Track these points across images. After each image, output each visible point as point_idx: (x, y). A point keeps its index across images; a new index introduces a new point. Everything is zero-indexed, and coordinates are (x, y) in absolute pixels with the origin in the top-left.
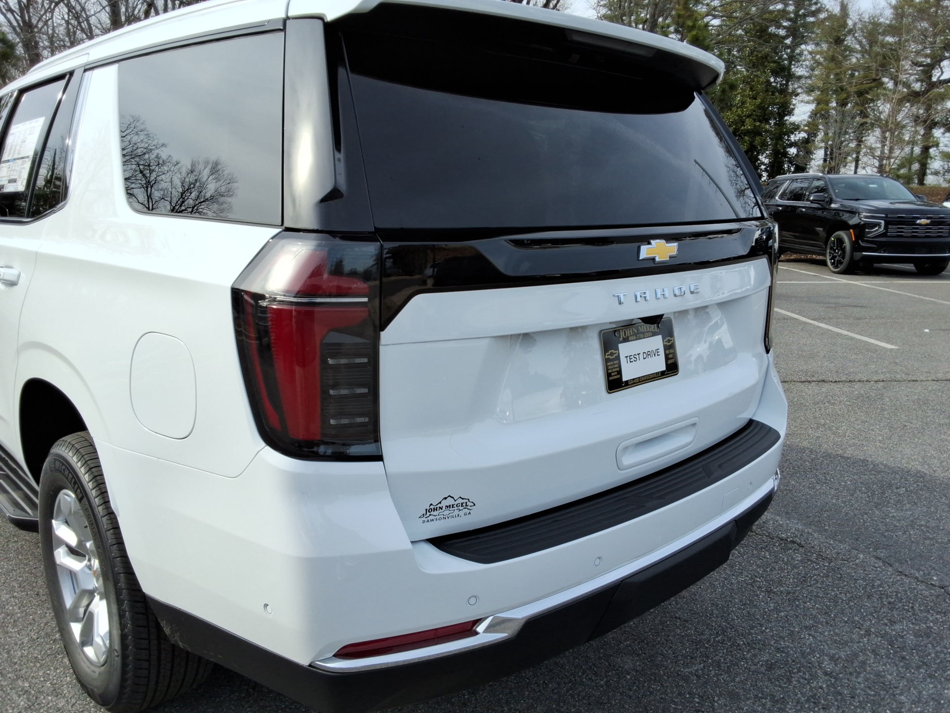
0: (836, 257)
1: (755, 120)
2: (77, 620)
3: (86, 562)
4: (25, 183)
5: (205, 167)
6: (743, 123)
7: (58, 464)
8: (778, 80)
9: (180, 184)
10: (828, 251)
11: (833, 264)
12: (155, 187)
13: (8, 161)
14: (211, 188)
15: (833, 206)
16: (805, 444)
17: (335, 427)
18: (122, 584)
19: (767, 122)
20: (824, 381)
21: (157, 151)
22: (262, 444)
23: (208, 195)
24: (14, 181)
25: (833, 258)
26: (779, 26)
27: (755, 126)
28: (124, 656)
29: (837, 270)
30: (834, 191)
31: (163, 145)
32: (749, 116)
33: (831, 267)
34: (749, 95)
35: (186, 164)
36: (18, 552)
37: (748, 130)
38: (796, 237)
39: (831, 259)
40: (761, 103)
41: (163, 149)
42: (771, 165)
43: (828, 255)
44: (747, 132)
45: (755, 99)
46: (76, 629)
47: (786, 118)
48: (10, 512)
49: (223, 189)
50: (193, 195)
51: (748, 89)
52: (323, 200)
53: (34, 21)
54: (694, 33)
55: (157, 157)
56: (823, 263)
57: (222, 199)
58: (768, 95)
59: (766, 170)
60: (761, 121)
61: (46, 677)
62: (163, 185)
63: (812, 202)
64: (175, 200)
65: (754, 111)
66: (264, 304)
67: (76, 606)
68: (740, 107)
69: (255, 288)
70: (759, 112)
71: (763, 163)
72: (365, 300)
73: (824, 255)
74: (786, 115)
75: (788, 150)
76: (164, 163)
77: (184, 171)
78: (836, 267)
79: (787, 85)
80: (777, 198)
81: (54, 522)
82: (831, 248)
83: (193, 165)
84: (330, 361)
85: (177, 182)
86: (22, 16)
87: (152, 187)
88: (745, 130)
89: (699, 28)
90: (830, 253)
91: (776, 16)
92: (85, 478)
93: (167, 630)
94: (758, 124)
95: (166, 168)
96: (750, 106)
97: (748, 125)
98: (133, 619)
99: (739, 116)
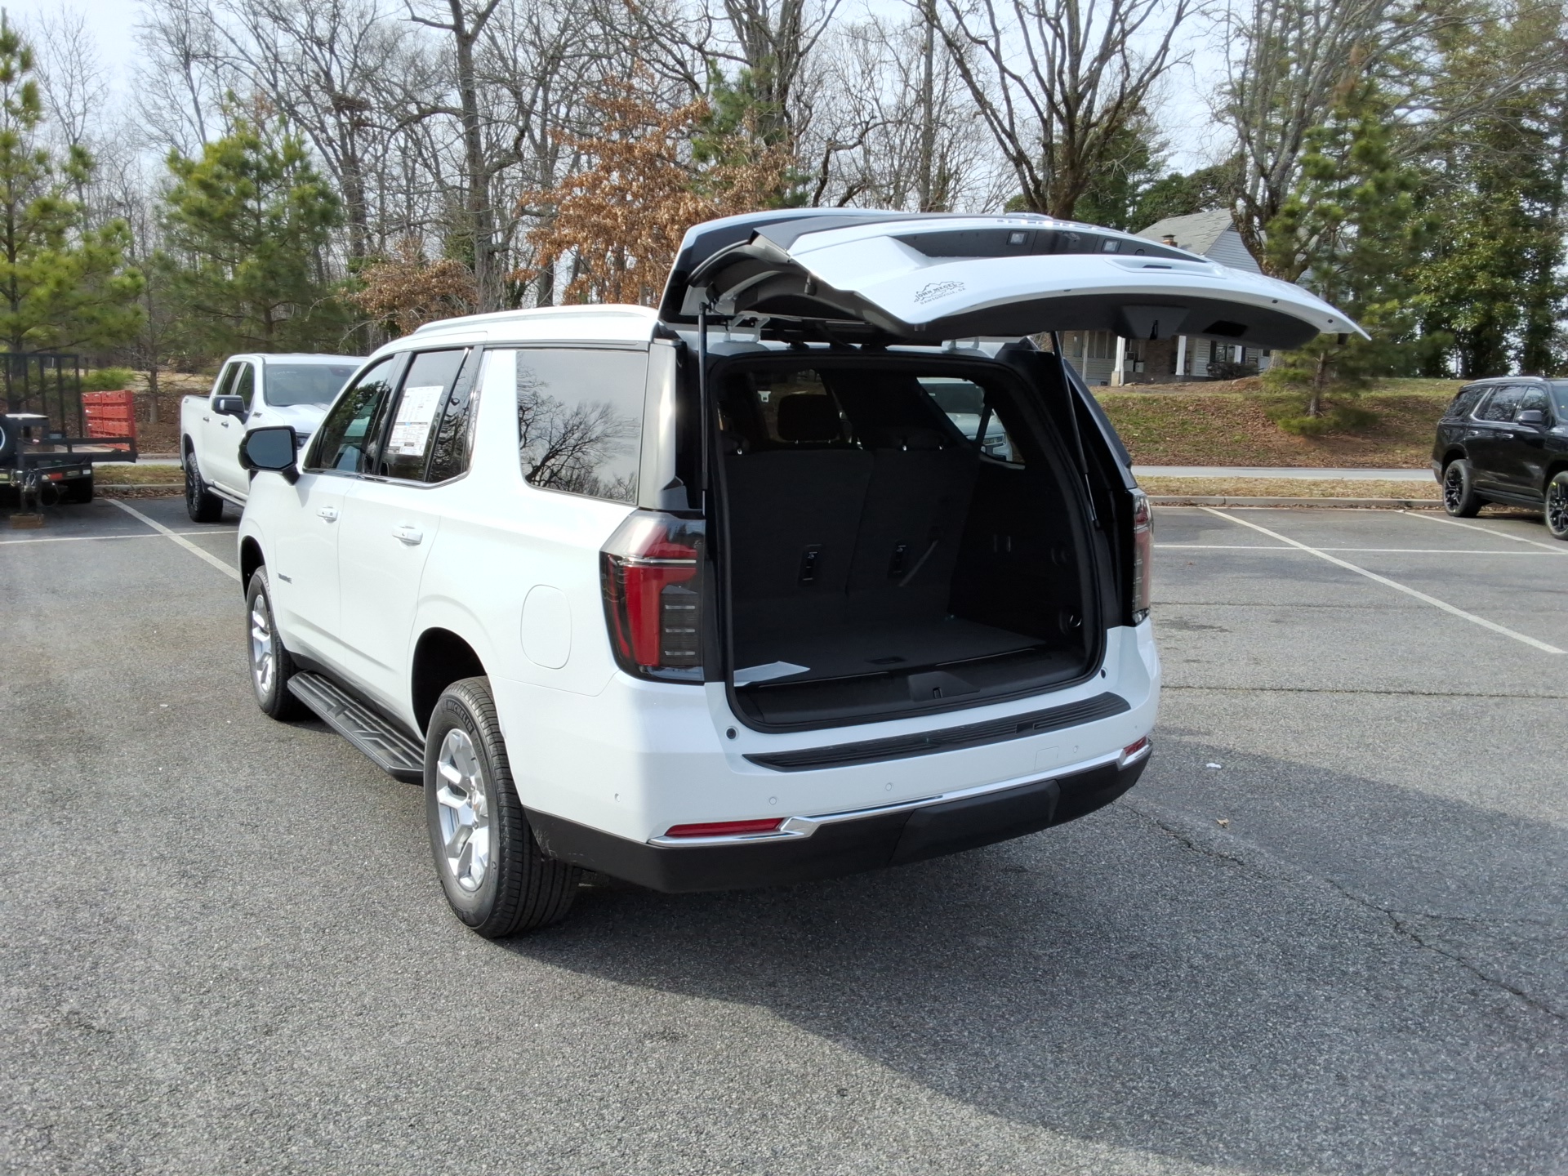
0: (1559, 512)
1: (1493, 274)
2: (455, 856)
3: (467, 800)
4: (423, 448)
5: (593, 411)
6: (1472, 279)
7: (450, 704)
8: (1538, 205)
9: (562, 426)
10: (1548, 503)
11: (1555, 523)
12: (533, 425)
13: (404, 424)
14: (597, 431)
15: (1555, 430)
16: (1326, 765)
17: (669, 657)
18: (504, 802)
19: (1517, 275)
20: (1412, 693)
21: (534, 389)
22: (616, 668)
23: (593, 437)
24: (412, 445)
25: (1555, 514)
26: (1535, 115)
27: (1494, 283)
28: (501, 869)
29: (1561, 533)
30: (1559, 405)
31: (542, 384)
32: (1482, 268)
33: (1552, 528)
34: (1482, 232)
35: (571, 406)
36: (385, 817)
37: (1482, 290)
38: (1501, 479)
39: (1553, 516)
40: (1504, 246)
41: (543, 388)
42: (1527, 350)
43: (1548, 509)
44: (1479, 295)
45: (1494, 239)
46: (454, 864)
47: (1554, 269)
48: (389, 765)
49: (609, 431)
50: (576, 436)
51: (1481, 222)
52: (667, 488)
53: (359, 154)
54: (1363, 142)
55: (534, 395)
56: (1539, 520)
57: (607, 439)
58: (1516, 233)
59: (1516, 357)
60: (1504, 276)
61: (423, 912)
62: (541, 424)
63: (1521, 423)
64: (555, 440)
65: (1492, 259)
66: (622, 563)
67: (455, 842)
68: (1467, 252)
69: (616, 552)
70: (1501, 261)
71: (1509, 347)
72: (694, 562)
73: (1542, 508)
74: (1555, 264)
75: (1557, 323)
76: (543, 403)
77: (568, 416)
78: (1560, 529)
79: (1554, 213)
80: (1472, 416)
81: (439, 763)
82: (1552, 499)
83: (579, 408)
84: (667, 607)
85: (559, 422)
86: (343, 147)
87: (528, 426)
88: (1476, 290)
89: (1372, 135)
90: (1551, 506)
91: (1531, 99)
92: (476, 713)
93: (539, 840)
94: (1499, 280)
95: (545, 408)
96: (1483, 250)
97: (1482, 282)
98: (511, 833)
99: (1464, 267)
